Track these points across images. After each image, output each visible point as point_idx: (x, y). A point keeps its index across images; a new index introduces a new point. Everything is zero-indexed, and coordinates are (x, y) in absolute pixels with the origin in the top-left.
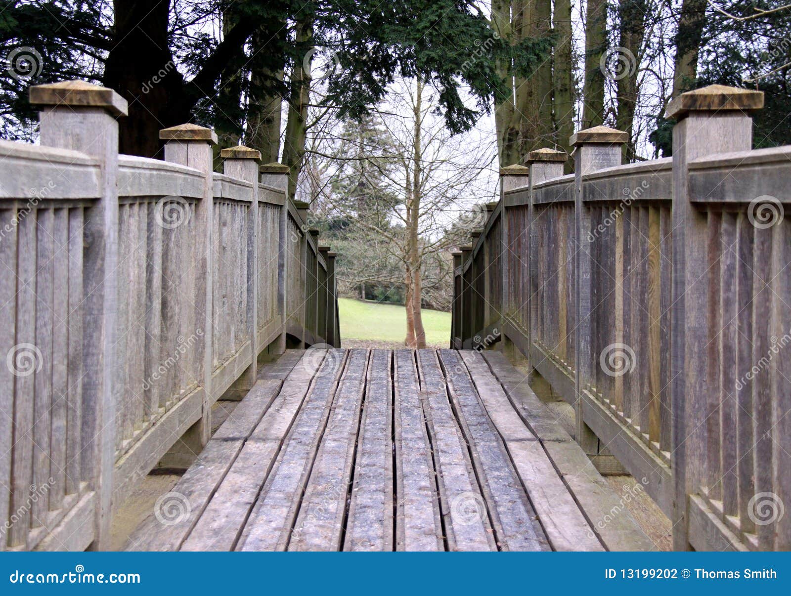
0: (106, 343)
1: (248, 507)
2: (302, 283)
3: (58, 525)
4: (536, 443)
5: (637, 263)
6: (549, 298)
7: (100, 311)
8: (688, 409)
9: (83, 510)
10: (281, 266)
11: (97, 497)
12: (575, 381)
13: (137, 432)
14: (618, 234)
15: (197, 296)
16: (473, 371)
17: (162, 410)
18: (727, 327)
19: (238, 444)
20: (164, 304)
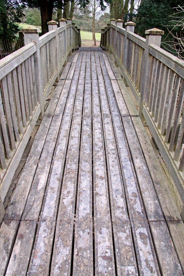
0: (40, 78)
1: (66, 98)
2: (74, 38)
3: (35, 114)
4: (116, 80)
5: (136, 55)
6: (119, 49)
7: (38, 72)
8: (144, 90)
9: (38, 109)
10: (71, 38)
11: (41, 105)
12: (123, 69)
13: (47, 87)
14: (133, 47)
15: (56, 54)
16: (105, 59)
17: (50, 79)
18: (153, 80)
19: (64, 81)
20: (50, 60)
